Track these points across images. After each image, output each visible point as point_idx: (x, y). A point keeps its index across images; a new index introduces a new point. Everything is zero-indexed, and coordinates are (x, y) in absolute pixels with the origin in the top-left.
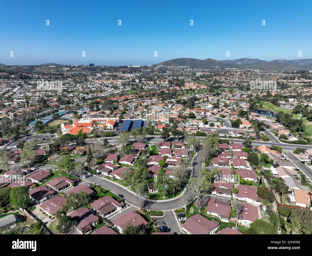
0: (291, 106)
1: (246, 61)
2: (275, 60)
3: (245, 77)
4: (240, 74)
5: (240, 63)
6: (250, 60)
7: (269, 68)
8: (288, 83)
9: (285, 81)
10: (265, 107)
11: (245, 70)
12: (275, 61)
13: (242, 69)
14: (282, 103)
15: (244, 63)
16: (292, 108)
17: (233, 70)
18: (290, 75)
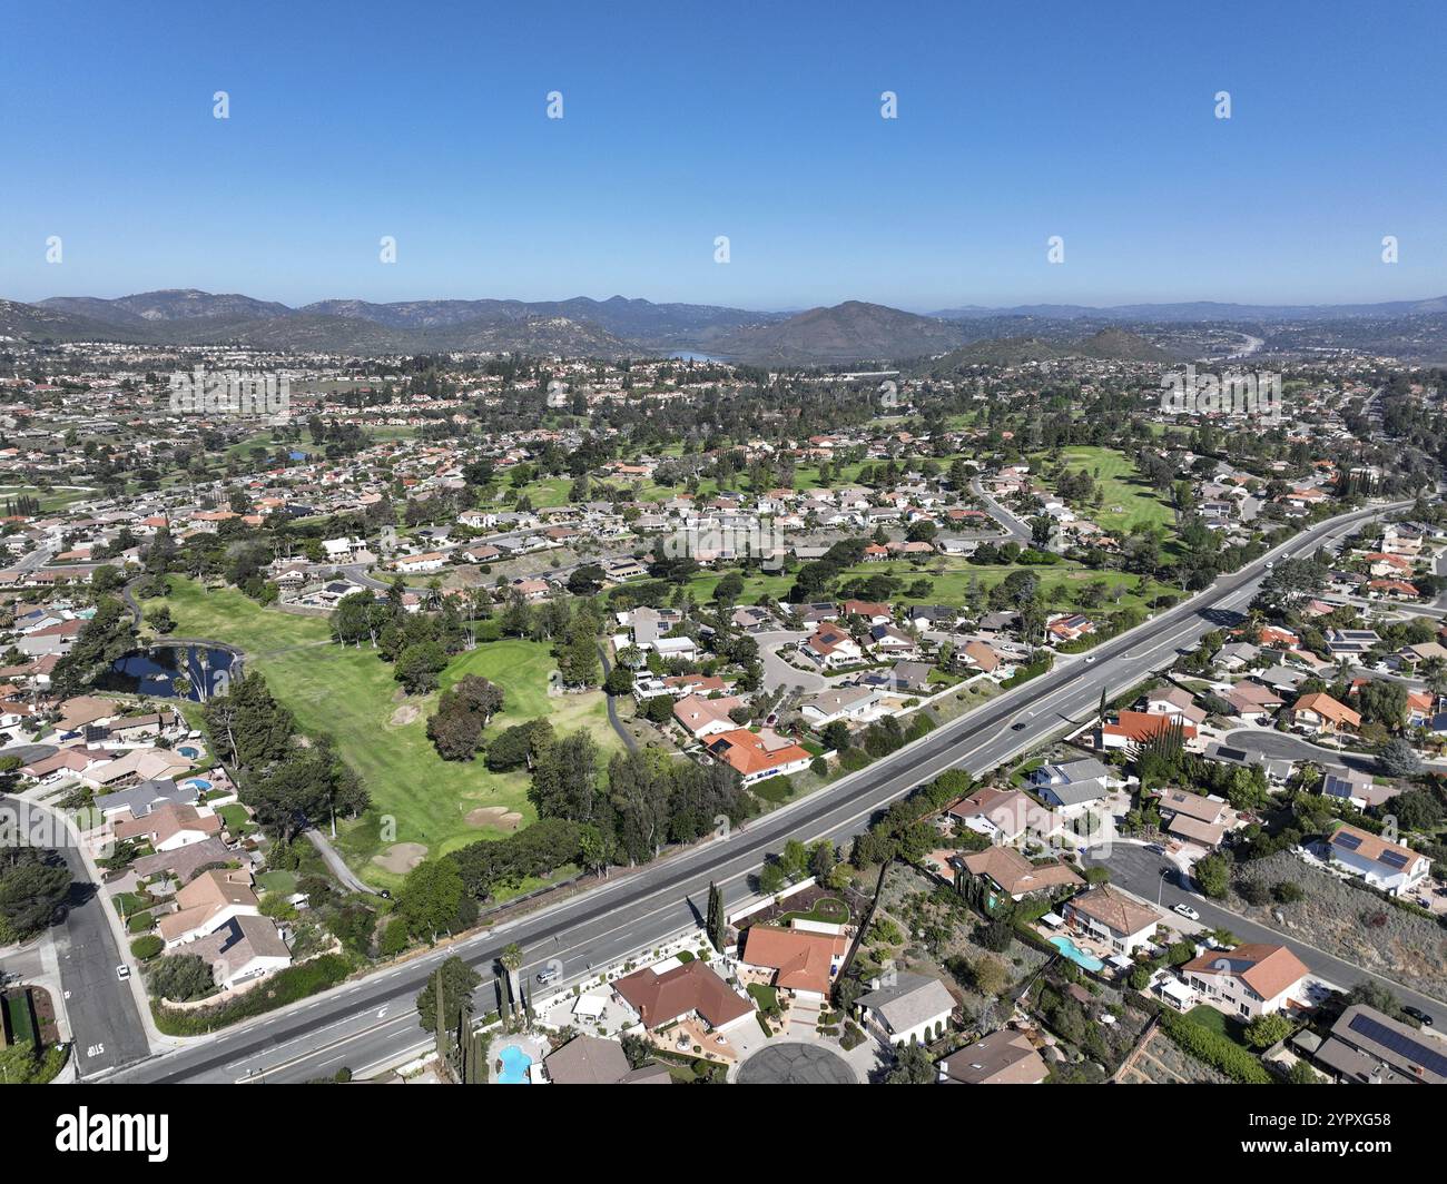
0: (332, 594)
1: (187, 307)
2: (322, 300)
3: (150, 402)
4: (126, 385)
5: (159, 315)
6: (205, 298)
7: (295, 342)
8: (365, 420)
9: (345, 414)
10: (194, 619)
11: (173, 351)
12: (325, 305)
13: (162, 350)
14: (284, 576)
15: (180, 313)
16: (335, 604)
17: (106, 353)
18: (371, 379)
